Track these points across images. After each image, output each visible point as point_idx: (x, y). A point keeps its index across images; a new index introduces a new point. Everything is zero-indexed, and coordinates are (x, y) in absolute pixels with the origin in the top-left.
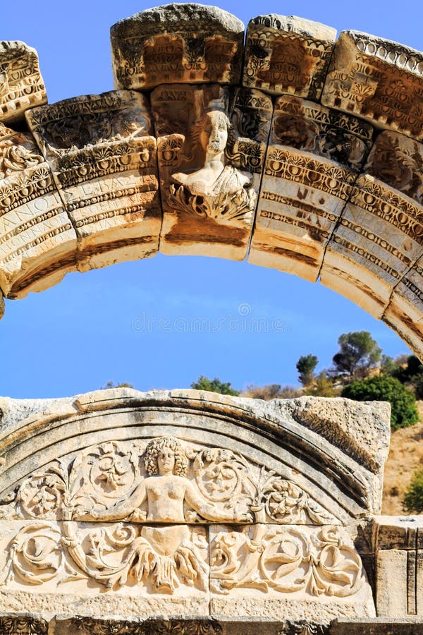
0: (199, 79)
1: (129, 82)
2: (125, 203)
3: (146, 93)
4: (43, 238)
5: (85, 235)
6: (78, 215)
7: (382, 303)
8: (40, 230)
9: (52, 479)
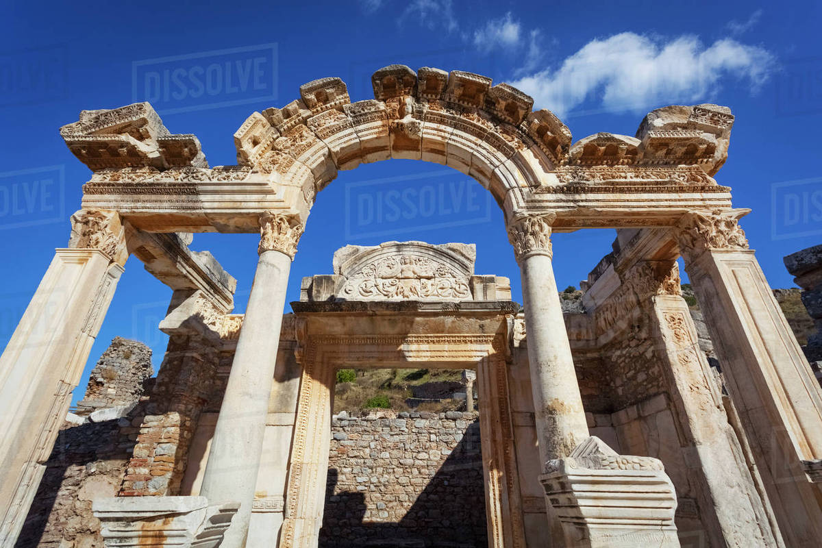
2: (377, 130)
4: (348, 141)
5: (363, 141)
6: (359, 134)
7: (468, 165)
9: (372, 267)
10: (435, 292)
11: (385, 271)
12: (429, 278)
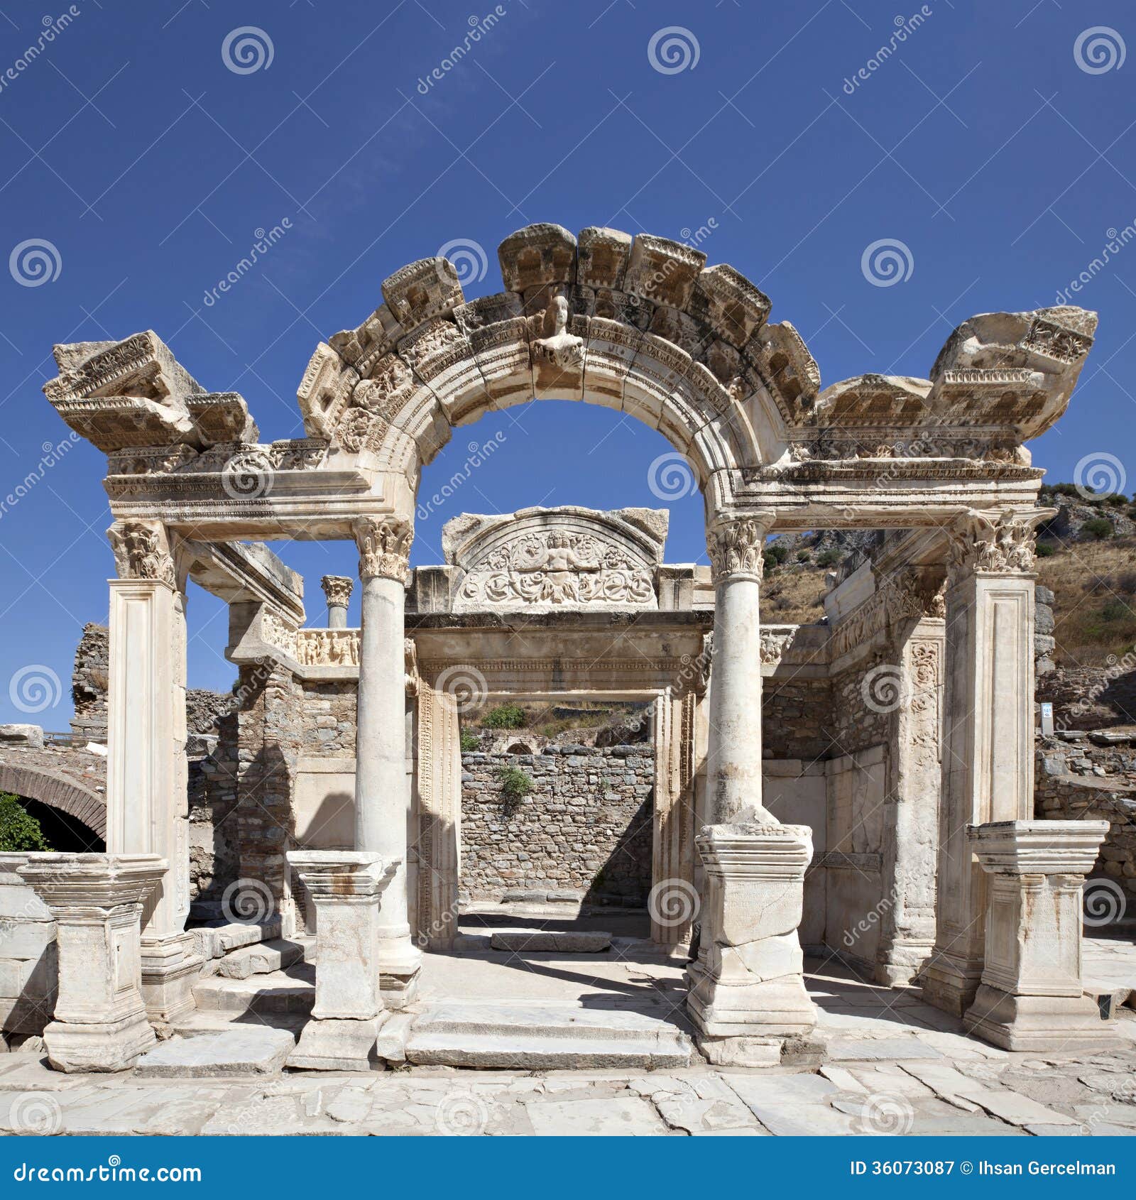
0: (551, 281)
1: (511, 287)
2: (511, 360)
3: (521, 294)
4: (466, 383)
5: (489, 381)
6: (484, 369)
7: (657, 417)
8: (464, 378)
9: (504, 552)
10: (601, 594)
11: (523, 560)
12: (591, 571)
